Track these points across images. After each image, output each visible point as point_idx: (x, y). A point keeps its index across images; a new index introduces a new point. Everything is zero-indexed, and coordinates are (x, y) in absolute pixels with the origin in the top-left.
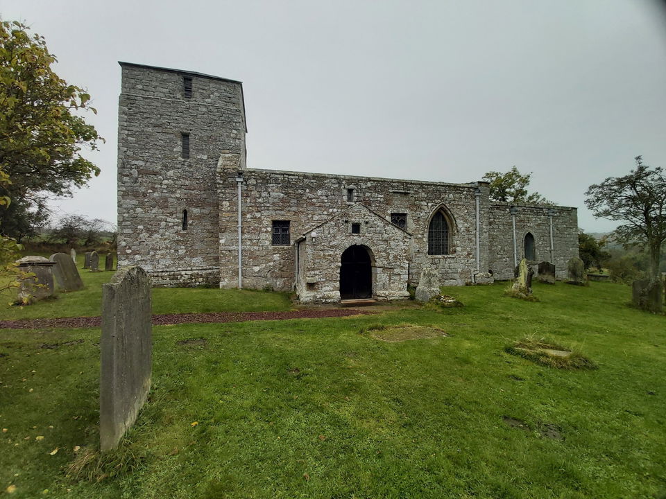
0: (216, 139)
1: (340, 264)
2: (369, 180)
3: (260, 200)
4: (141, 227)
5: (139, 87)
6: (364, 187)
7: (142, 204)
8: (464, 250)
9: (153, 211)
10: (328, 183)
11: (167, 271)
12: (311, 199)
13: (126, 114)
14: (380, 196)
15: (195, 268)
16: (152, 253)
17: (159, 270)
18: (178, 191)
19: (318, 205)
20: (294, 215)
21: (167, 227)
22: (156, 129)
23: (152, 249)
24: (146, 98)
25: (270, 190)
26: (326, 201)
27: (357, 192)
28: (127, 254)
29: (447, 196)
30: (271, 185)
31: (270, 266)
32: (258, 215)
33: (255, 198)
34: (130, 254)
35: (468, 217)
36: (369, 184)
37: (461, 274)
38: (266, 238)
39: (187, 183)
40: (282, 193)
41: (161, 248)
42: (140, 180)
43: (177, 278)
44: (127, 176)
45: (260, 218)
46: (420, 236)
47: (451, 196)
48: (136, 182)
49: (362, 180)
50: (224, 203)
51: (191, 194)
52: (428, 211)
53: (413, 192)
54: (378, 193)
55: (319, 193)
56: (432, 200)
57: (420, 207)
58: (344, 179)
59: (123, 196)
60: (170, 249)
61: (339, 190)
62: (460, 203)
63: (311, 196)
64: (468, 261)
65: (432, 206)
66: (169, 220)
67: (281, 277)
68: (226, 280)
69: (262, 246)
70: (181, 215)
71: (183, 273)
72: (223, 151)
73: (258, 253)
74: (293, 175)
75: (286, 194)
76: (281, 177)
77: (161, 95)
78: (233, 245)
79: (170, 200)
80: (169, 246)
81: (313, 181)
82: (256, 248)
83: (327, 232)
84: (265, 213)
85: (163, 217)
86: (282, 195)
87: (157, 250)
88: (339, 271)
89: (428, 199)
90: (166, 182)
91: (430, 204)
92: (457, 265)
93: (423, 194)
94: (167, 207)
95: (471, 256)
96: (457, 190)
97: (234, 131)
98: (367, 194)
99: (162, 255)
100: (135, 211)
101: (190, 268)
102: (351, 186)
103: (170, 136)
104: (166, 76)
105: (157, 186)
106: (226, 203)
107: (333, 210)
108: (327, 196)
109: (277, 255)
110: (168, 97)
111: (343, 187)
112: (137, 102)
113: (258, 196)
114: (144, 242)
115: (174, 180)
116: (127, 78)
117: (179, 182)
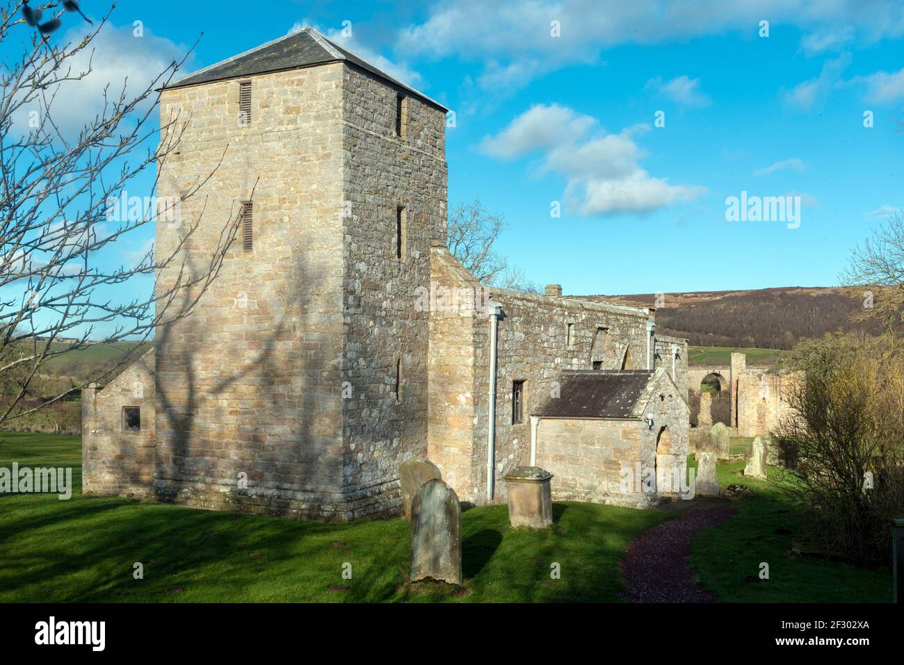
0: (427, 219)
5: (359, 110)
6: (580, 320)
9: (373, 364)
10: (554, 313)
11: (384, 483)
12: (544, 342)
14: (590, 334)
16: (372, 448)
17: (378, 481)
19: (549, 352)
20: (531, 371)
21: (385, 395)
22: (377, 199)
23: (373, 439)
24: (368, 136)
25: (515, 327)
26: (554, 345)
27: (576, 329)
28: (351, 452)
29: (630, 332)
30: (515, 319)
31: (510, 460)
34: (354, 451)
36: (584, 316)
40: (523, 332)
41: (379, 437)
42: (363, 302)
43: (398, 495)
44: (353, 293)
47: (633, 331)
48: (358, 305)
52: (620, 357)
53: (611, 327)
54: (588, 328)
55: (550, 331)
57: (615, 351)
58: (566, 307)
59: (348, 334)
60: (387, 437)
62: (638, 343)
63: (544, 337)
66: (387, 379)
69: (506, 426)
70: (397, 370)
72: (434, 243)
75: (526, 333)
78: (481, 427)
79: (389, 340)
80: (386, 432)
81: (545, 311)
82: (501, 429)
84: (508, 368)
85: (382, 375)
89: (620, 339)
90: (385, 304)
91: (621, 346)
93: (617, 329)
94: (385, 354)
96: (637, 322)
97: (442, 205)
98: (582, 333)
99: (380, 449)
100: (358, 363)
102: (571, 320)
103: (389, 212)
104: (383, 91)
105: (378, 313)
106: (479, 352)
107: (558, 360)
108: (555, 337)
109: (515, 442)
110: (385, 134)
111: (565, 321)
112: (359, 141)
113: (505, 339)
114: (365, 425)
115: (392, 301)
116: (347, 90)
117: (396, 305)
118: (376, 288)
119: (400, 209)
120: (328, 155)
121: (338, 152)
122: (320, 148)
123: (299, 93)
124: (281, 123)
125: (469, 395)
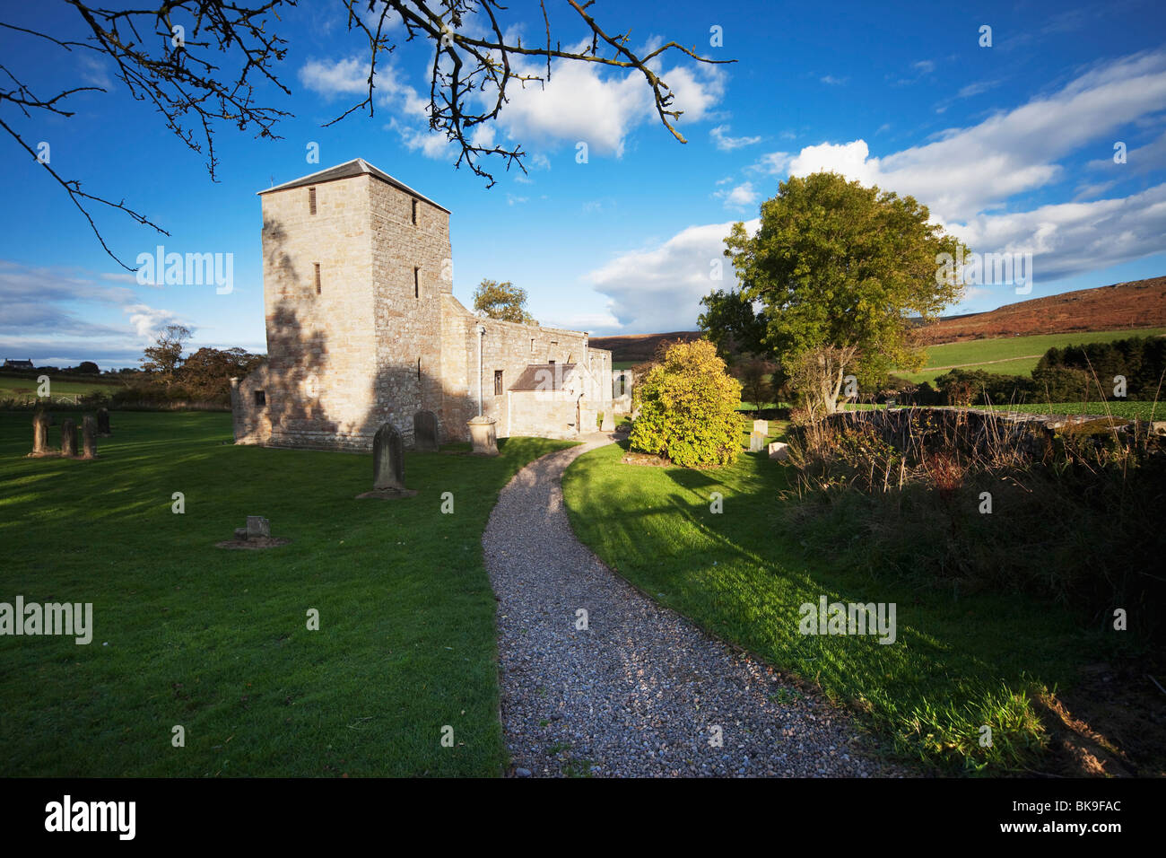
3: (489, 350)
5: (383, 206)
6: (539, 337)
7: (392, 352)
9: (400, 361)
10: (522, 334)
11: (411, 430)
12: (515, 349)
14: (546, 346)
16: (401, 411)
18: (415, 336)
19: (518, 354)
20: (507, 364)
21: (410, 379)
23: (401, 405)
24: (390, 222)
25: (495, 339)
26: (522, 351)
30: (495, 335)
34: (387, 413)
38: (492, 389)
39: (422, 326)
40: (501, 343)
41: (407, 403)
42: (390, 323)
44: (382, 317)
45: (489, 367)
48: (387, 326)
51: (423, 339)
53: (560, 342)
54: (545, 342)
55: (519, 343)
57: (562, 355)
59: (379, 342)
61: (528, 341)
62: (577, 351)
63: (515, 346)
66: (410, 370)
69: (490, 397)
72: (441, 290)
73: (489, 403)
76: (499, 327)
77: (399, 218)
78: (475, 396)
79: (411, 346)
80: (411, 401)
81: (515, 331)
82: (487, 398)
84: (491, 363)
85: (407, 367)
87: (404, 405)
90: (407, 325)
91: (567, 353)
93: (564, 343)
94: (409, 354)
99: (407, 411)
100: (388, 361)
103: (408, 271)
104: (401, 195)
105: (402, 330)
106: (470, 354)
107: (525, 360)
108: (523, 346)
109: (497, 405)
110: (404, 223)
111: (529, 338)
112: (383, 225)
113: (488, 347)
114: (395, 397)
115: (412, 323)
116: (373, 193)
117: (416, 326)
118: (400, 315)
119: (416, 270)
120: (362, 233)
121: (369, 232)
122: (357, 228)
123: (344, 195)
124: (334, 213)
125: (465, 378)
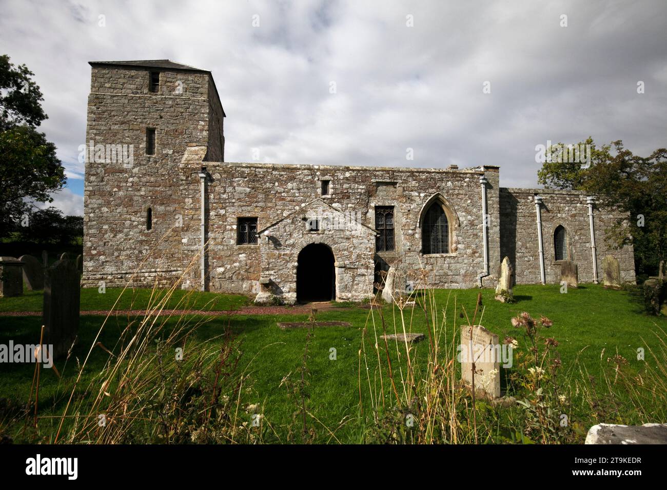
0: (182, 132)
1: (296, 264)
2: (348, 169)
3: (225, 196)
4: (106, 227)
5: (107, 85)
6: (342, 177)
7: (108, 204)
8: (468, 247)
9: (118, 211)
10: (300, 174)
11: (130, 273)
12: (281, 193)
13: (94, 114)
14: (361, 187)
15: (158, 270)
16: (116, 254)
17: (123, 272)
18: (143, 189)
19: (289, 199)
20: (262, 211)
21: (132, 227)
22: (124, 126)
23: (117, 250)
24: (114, 96)
25: (235, 184)
26: (297, 195)
27: (334, 184)
28: (93, 255)
29: (444, 184)
30: (237, 179)
31: (235, 267)
32: (222, 212)
33: (219, 194)
34: (96, 255)
35: (471, 208)
36: (347, 174)
37: (465, 276)
38: (231, 237)
39: (152, 179)
40: (249, 187)
41: (125, 248)
42: (106, 179)
43: (140, 281)
44: (93, 175)
45: (224, 215)
46: (410, 232)
47: (449, 184)
48: (102, 181)
49: (339, 170)
50: (187, 200)
51: (156, 191)
52: (420, 202)
53: (401, 181)
54: (358, 183)
55: (290, 185)
56: (425, 190)
57: (410, 199)
58: (318, 170)
59: (89, 196)
60: (135, 249)
61: (312, 182)
62: (461, 192)
63: (280, 189)
64: (473, 261)
65: (426, 196)
66: (133, 218)
67: (248, 280)
68: (188, 282)
69: (227, 245)
70: (145, 214)
71: (146, 274)
72: (189, 144)
73: (222, 253)
74: (261, 168)
75: (253, 188)
76: (247, 171)
77: (129, 91)
78: (195, 244)
79: (135, 198)
80: (133, 247)
81: (283, 173)
82: (220, 247)
83: (283, 230)
84: (230, 210)
85: (128, 216)
86: (248, 190)
87: (122, 250)
88: (295, 271)
89: (420, 189)
90: (131, 179)
91: (422, 195)
92: (458, 266)
93: (414, 182)
94: (132, 205)
95: (477, 255)
96: (457, 177)
97: (201, 123)
98: (345, 186)
99: (127, 255)
100: (100, 210)
101: (153, 270)
102: (327, 178)
103: (137, 132)
104: (133, 72)
105: (122, 184)
106: (189, 200)
108: (299, 189)
109: (244, 255)
110: (135, 93)
111: (317, 178)
112: (105, 100)
113: (222, 192)
114: (109, 242)
115: (139, 177)
117: (144, 180)
118: (121, 172)
119: (150, 132)
